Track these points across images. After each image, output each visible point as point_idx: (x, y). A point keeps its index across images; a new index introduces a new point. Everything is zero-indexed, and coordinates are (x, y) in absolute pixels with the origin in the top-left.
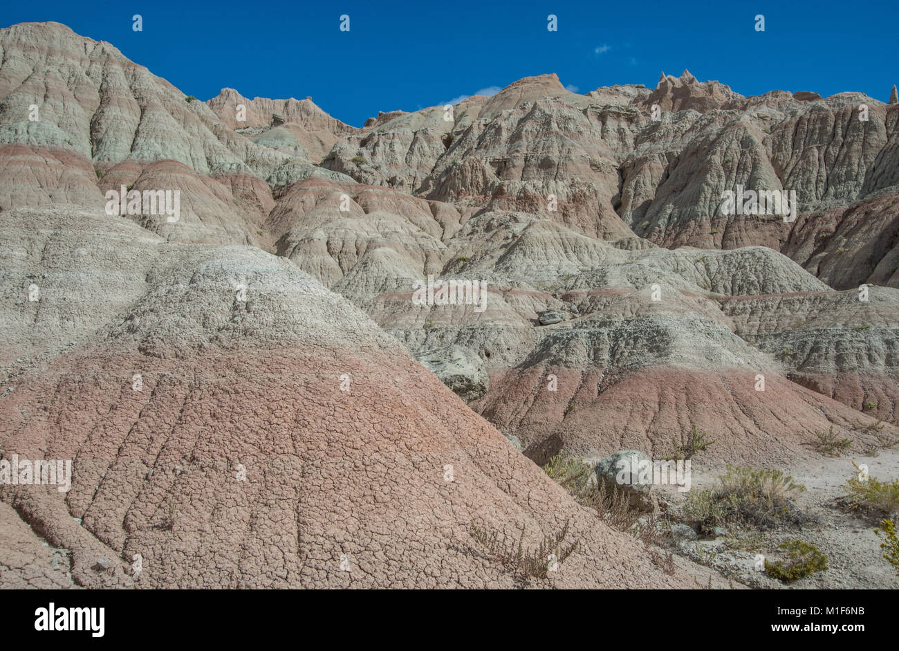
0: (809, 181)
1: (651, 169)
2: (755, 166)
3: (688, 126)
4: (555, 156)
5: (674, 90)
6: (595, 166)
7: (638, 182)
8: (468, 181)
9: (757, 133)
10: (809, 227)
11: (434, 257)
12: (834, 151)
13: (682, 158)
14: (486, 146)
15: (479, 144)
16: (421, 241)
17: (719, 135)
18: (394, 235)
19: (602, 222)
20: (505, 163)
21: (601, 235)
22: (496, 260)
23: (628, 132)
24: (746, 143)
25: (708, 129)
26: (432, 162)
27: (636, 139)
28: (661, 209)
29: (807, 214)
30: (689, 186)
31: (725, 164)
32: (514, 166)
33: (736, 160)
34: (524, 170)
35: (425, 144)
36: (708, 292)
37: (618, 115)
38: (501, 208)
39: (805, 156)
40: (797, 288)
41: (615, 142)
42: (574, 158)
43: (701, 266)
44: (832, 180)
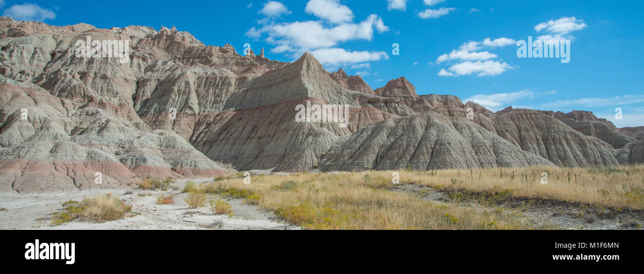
0: (207, 101)
1: (150, 85)
2: (189, 93)
3: (168, 68)
4: (109, 74)
5: (167, 35)
6: (126, 80)
7: (144, 90)
8: (77, 92)
9: (192, 79)
10: (204, 119)
11: (68, 125)
12: (217, 91)
13: (163, 82)
14: (75, 63)
15: (71, 61)
16: (63, 118)
17: (179, 77)
18: (53, 116)
19: (130, 115)
20: (85, 74)
21: (129, 119)
22: (97, 131)
23: (142, 65)
24: (187, 83)
25: (175, 72)
26: (44, 65)
27: (145, 69)
28: (152, 105)
29: (205, 114)
30: (165, 96)
31: (178, 91)
32: (89, 76)
33: (183, 90)
34: (94, 78)
35: (41, 55)
36: (160, 147)
37: (139, 57)
38: (92, 106)
39: (207, 91)
40: (182, 147)
41: (136, 69)
42: (117, 76)
43: (159, 139)
44: (215, 102)
